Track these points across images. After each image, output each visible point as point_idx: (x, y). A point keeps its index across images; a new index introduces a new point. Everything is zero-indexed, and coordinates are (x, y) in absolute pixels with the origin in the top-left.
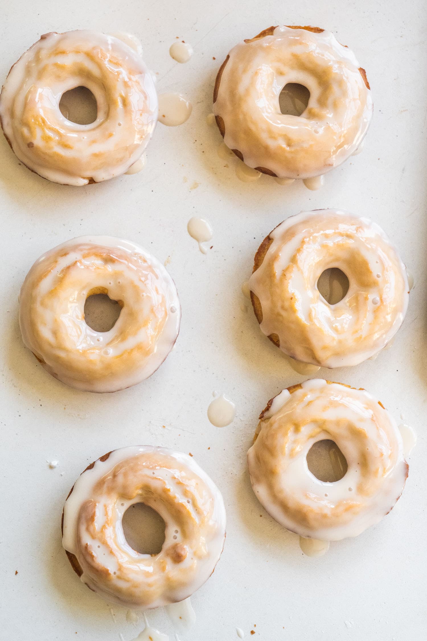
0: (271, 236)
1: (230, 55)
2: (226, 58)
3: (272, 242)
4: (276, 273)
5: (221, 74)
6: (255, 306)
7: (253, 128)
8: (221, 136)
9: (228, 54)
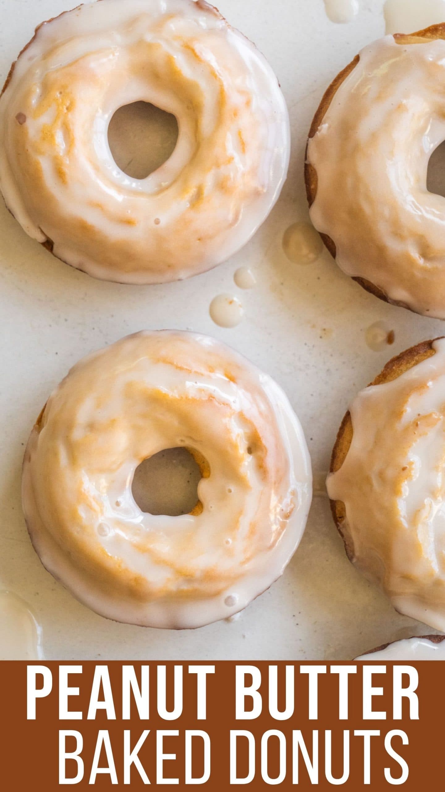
0: (437, 344)
1: (361, 58)
2: (352, 59)
3: (431, 355)
4: (406, 411)
5: (336, 89)
6: (341, 441)
7: (367, 209)
8: (307, 203)
9: (357, 54)
